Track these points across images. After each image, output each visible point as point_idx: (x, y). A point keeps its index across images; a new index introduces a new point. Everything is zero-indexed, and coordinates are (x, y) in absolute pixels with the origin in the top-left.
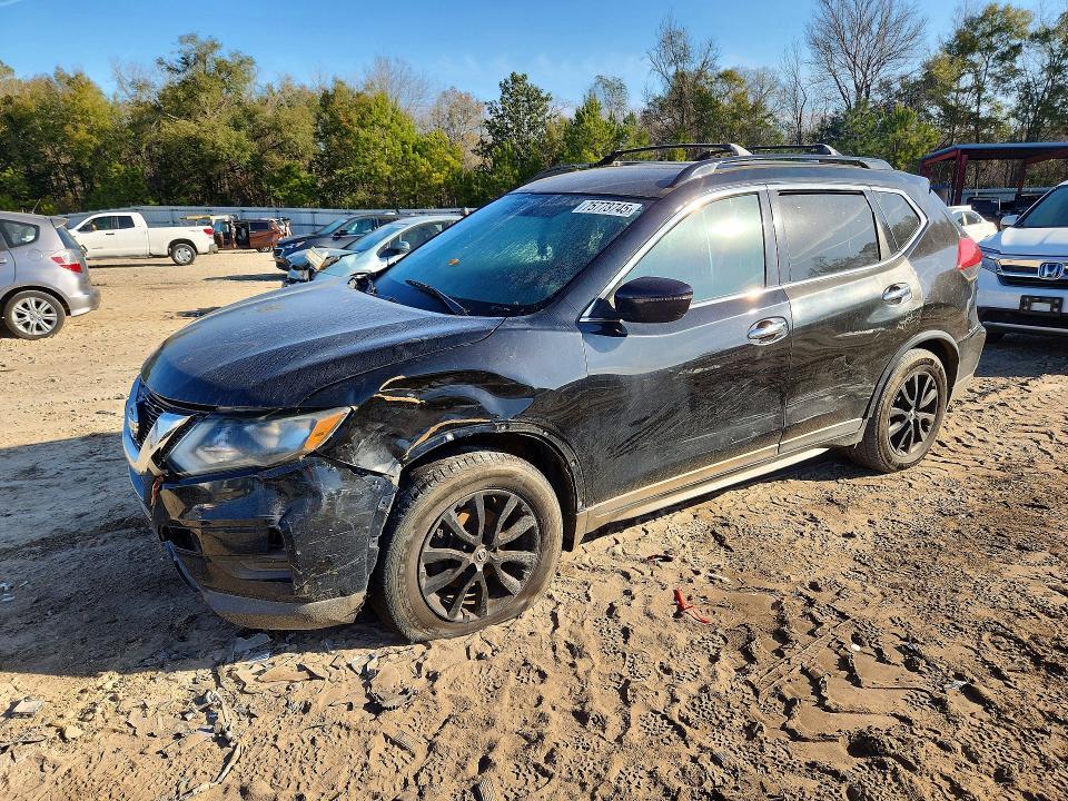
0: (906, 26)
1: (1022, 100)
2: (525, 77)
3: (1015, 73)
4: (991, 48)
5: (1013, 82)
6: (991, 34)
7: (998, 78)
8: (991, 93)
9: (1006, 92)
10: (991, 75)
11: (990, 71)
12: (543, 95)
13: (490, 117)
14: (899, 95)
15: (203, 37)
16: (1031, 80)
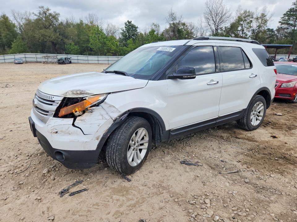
0: (227, 14)
1: (252, 33)
2: (131, 22)
3: (250, 27)
4: (245, 20)
5: (251, 29)
6: (246, 17)
7: (247, 28)
8: (245, 31)
9: (249, 31)
10: (246, 27)
11: (245, 26)
12: (136, 26)
13: (122, 32)
14: (224, 31)
15: (45, 7)
16: (254, 29)
